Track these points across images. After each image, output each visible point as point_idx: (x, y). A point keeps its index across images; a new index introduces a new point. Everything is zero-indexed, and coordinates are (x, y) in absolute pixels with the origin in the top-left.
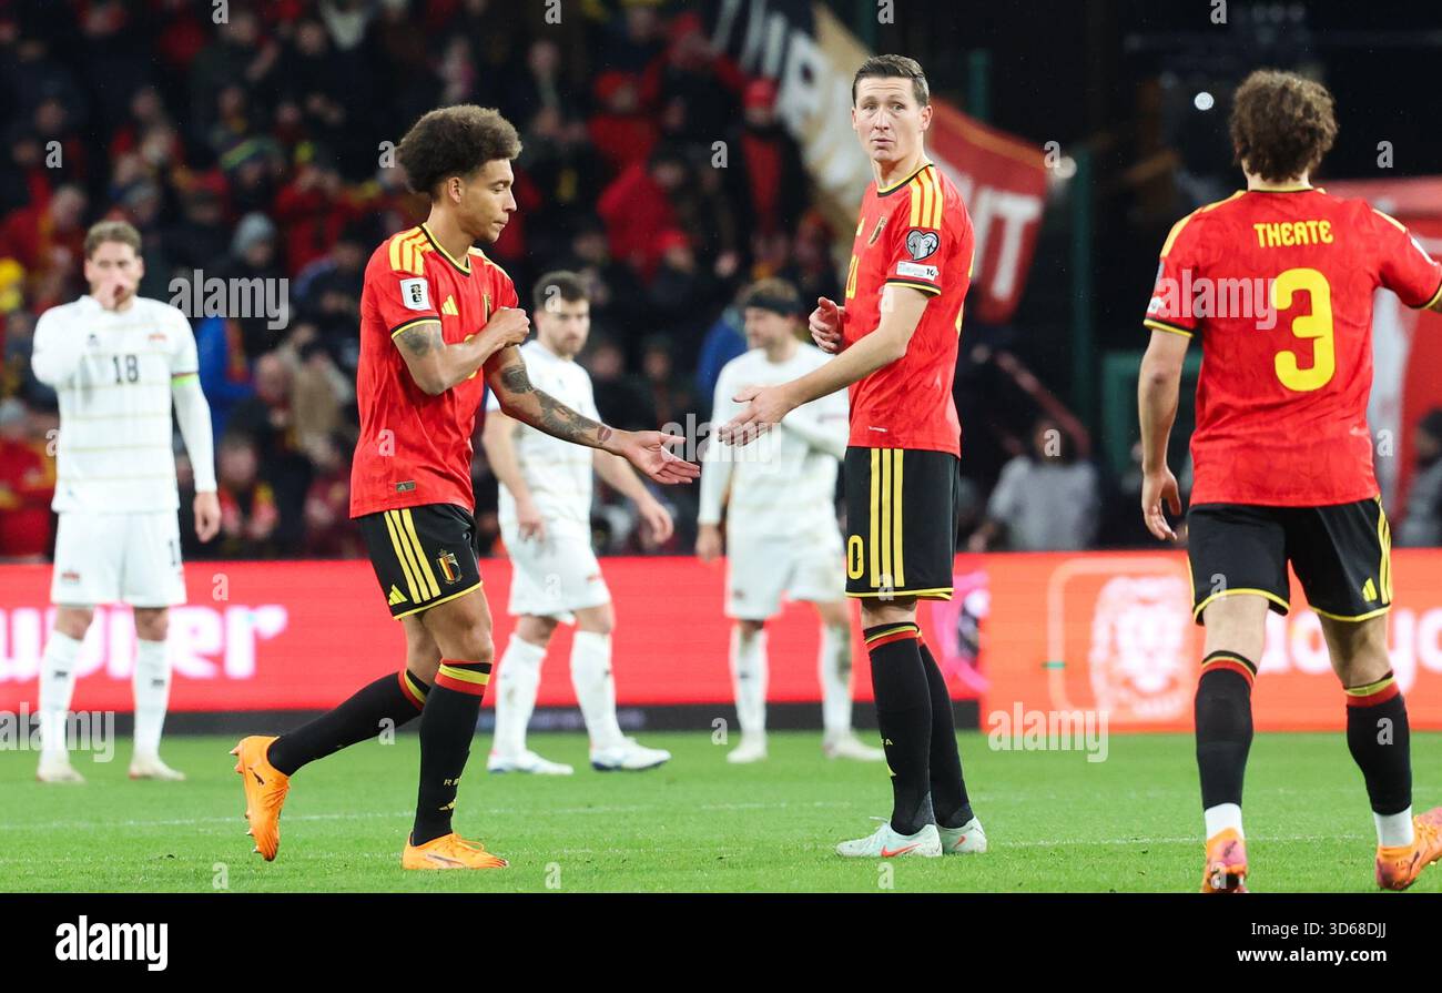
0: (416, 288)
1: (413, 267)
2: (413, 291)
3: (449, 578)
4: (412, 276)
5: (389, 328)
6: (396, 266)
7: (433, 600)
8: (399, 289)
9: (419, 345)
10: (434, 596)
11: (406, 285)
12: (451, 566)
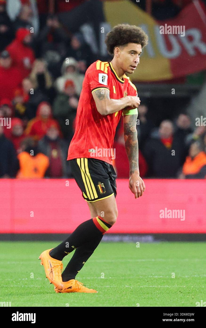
0: (104, 77)
1: (104, 70)
2: (103, 78)
3: (101, 192)
4: (103, 72)
5: (92, 88)
6: (98, 68)
7: (95, 199)
8: (98, 76)
9: (101, 96)
10: (95, 198)
11: (101, 75)
12: (102, 188)
